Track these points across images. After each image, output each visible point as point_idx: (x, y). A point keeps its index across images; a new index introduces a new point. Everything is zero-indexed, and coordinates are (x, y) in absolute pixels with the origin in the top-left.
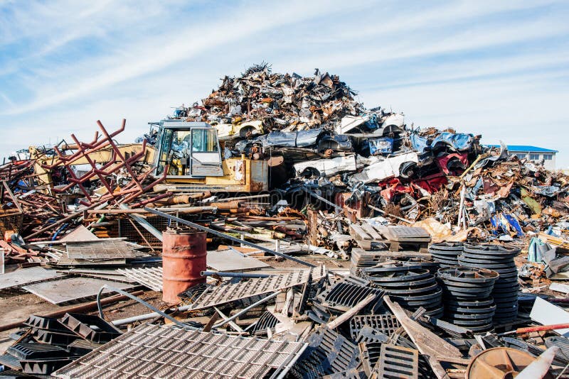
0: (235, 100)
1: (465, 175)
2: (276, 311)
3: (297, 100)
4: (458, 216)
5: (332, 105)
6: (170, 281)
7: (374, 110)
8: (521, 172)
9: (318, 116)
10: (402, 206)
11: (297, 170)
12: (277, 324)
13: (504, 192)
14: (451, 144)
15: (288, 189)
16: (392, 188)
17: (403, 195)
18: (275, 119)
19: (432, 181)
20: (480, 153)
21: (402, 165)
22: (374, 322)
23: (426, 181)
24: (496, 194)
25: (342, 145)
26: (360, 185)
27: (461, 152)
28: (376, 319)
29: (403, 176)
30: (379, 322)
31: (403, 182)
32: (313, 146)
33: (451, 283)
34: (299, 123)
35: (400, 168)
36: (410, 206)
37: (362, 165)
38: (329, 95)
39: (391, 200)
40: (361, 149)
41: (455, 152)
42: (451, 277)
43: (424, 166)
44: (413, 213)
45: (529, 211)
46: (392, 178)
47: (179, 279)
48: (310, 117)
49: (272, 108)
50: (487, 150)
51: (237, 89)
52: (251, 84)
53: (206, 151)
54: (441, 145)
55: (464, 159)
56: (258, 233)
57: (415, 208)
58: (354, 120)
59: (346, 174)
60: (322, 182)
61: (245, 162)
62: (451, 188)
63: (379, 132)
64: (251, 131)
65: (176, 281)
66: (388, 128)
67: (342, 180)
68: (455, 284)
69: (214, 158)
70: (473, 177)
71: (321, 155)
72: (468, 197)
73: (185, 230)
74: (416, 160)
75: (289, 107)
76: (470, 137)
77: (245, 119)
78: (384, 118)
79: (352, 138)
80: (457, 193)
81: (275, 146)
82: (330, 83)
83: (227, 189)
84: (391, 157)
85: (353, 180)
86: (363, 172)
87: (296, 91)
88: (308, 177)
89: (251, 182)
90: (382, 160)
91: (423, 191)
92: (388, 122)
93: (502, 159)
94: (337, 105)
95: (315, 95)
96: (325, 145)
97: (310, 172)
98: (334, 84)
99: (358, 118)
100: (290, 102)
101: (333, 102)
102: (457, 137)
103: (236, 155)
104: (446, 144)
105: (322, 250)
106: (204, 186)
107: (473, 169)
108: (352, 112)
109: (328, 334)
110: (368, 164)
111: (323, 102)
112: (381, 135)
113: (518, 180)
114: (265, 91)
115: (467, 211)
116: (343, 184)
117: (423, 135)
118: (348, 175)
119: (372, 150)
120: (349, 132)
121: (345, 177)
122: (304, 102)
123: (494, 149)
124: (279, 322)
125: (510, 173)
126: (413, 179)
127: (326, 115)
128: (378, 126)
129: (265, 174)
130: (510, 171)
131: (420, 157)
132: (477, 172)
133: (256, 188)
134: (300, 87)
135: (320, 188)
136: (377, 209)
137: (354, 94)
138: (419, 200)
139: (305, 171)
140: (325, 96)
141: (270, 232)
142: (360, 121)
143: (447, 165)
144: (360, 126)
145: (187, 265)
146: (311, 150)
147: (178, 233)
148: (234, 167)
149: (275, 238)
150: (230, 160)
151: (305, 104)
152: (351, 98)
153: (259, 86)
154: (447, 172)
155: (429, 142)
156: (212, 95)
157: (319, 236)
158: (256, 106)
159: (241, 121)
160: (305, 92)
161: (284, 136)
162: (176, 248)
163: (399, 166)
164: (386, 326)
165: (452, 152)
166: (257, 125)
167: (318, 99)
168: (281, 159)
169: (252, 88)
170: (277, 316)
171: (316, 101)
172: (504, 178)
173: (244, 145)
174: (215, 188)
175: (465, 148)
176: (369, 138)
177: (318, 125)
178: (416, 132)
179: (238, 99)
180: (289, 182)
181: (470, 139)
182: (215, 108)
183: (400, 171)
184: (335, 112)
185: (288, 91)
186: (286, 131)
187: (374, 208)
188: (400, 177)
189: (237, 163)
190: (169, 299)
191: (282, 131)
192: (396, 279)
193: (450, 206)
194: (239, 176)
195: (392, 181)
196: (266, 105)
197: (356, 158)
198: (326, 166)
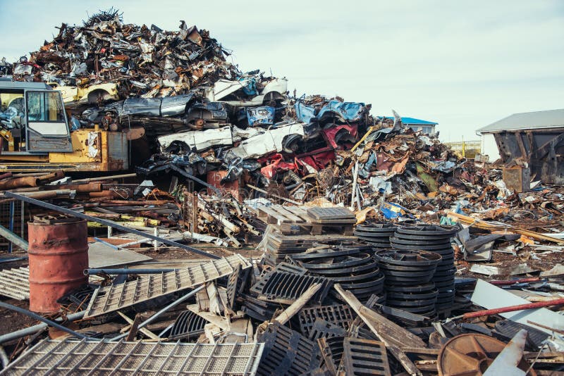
0: (78, 56)
1: (356, 150)
2: (201, 310)
3: (158, 59)
4: (351, 195)
5: (201, 67)
6: (43, 284)
7: (252, 73)
8: (417, 146)
9: (186, 79)
10: (286, 185)
11: (162, 144)
12: (206, 325)
13: (399, 167)
14: (341, 114)
15: (151, 167)
16: (274, 165)
17: (286, 172)
18: (132, 81)
19: (318, 156)
20: (371, 124)
21: (286, 138)
22: (325, 314)
23: (311, 156)
24: (390, 171)
25: (215, 115)
26: (238, 161)
27: (350, 123)
28: (327, 311)
29: (287, 150)
30: (331, 314)
31: (287, 157)
32: (181, 115)
33: (393, 267)
34: (163, 87)
35: (283, 142)
36: (294, 185)
37: (239, 138)
38: (197, 54)
39: (273, 178)
40: (237, 119)
41: (345, 124)
42: (392, 261)
43: (310, 140)
44: (300, 194)
45: (425, 189)
46: (274, 153)
47: (56, 281)
48: (176, 80)
49: (128, 68)
50: (378, 121)
51: (79, 41)
52: (99, 36)
53: (48, 120)
54: (329, 116)
55: (353, 131)
56: (127, 220)
57: (302, 186)
58: (229, 85)
59: (220, 149)
60: (194, 158)
61: (100, 134)
62: (341, 164)
63: (259, 100)
64: (102, 95)
65: (50, 284)
66: (268, 95)
67: (216, 155)
68: (397, 268)
69: (59, 129)
70: (364, 152)
71: (191, 125)
72: (361, 174)
73: (60, 219)
74: (301, 132)
75: (149, 67)
76: (361, 107)
77: (93, 81)
78: (264, 83)
79: (227, 106)
80: (349, 169)
81: (134, 115)
82: (198, 40)
83: (78, 169)
84: (271, 129)
85: (229, 155)
86: (241, 146)
87: (156, 47)
88: (175, 152)
89: (109, 158)
90: (262, 133)
91: (309, 167)
92: (269, 87)
93: (395, 132)
94: (208, 68)
95: (180, 54)
96: (196, 114)
97: (178, 147)
98: (203, 41)
99: (235, 82)
100: (151, 60)
101: (203, 63)
102: (347, 106)
103: (87, 126)
104: (334, 114)
105: (207, 238)
106: (47, 164)
107: (363, 142)
108: (227, 76)
109: (281, 331)
110: (246, 136)
111: (191, 62)
112: (261, 103)
113: (413, 155)
114: (117, 46)
115: (361, 189)
116: (217, 160)
117: (308, 104)
118: (223, 150)
119: (251, 120)
120: (223, 99)
121: (219, 152)
122: (168, 61)
123: (385, 120)
124: (209, 322)
125: (405, 147)
126: (298, 154)
127: (195, 78)
128: (258, 93)
129: (125, 150)
130: (405, 145)
131: (306, 128)
132: (369, 146)
133: (115, 167)
134: (161, 42)
135: (191, 165)
136: (258, 189)
137: (227, 54)
138: (304, 179)
139: (172, 145)
140: (193, 56)
141: (141, 219)
142: (236, 86)
143: (335, 138)
144: (236, 92)
145: (65, 263)
146: (179, 120)
147: (51, 223)
148: (87, 141)
149: (149, 225)
150: (81, 132)
151: (168, 65)
152: (223, 59)
153: (109, 39)
154: (335, 146)
155: (317, 112)
156: (45, 48)
157: (202, 222)
158: (106, 65)
159: (88, 83)
160: (168, 49)
161: (145, 102)
162: (49, 243)
163: (282, 139)
164: (339, 318)
165: (341, 123)
166: (110, 88)
167: (184, 58)
168: (142, 130)
169: (99, 41)
170: (204, 315)
171: (182, 61)
172: (398, 153)
173: (96, 113)
174: (62, 167)
175: (356, 119)
176: (247, 107)
177: (186, 90)
178: (301, 101)
179: (82, 55)
180: (152, 159)
181: (361, 109)
182: (51, 65)
183: (283, 146)
184: (207, 74)
185: (146, 47)
186: (148, 96)
187: (254, 187)
188: (283, 152)
189: (90, 135)
190: (41, 308)
191: (143, 96)
192: (338, 265)
193: (342, 184)
194: (93, 151)
195: (273, 156)
196: (119, 64)
197: (232, 130)
198: (198, 139)
